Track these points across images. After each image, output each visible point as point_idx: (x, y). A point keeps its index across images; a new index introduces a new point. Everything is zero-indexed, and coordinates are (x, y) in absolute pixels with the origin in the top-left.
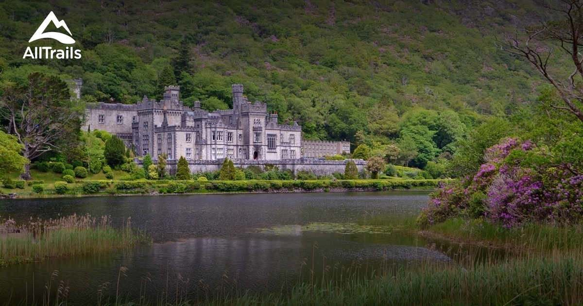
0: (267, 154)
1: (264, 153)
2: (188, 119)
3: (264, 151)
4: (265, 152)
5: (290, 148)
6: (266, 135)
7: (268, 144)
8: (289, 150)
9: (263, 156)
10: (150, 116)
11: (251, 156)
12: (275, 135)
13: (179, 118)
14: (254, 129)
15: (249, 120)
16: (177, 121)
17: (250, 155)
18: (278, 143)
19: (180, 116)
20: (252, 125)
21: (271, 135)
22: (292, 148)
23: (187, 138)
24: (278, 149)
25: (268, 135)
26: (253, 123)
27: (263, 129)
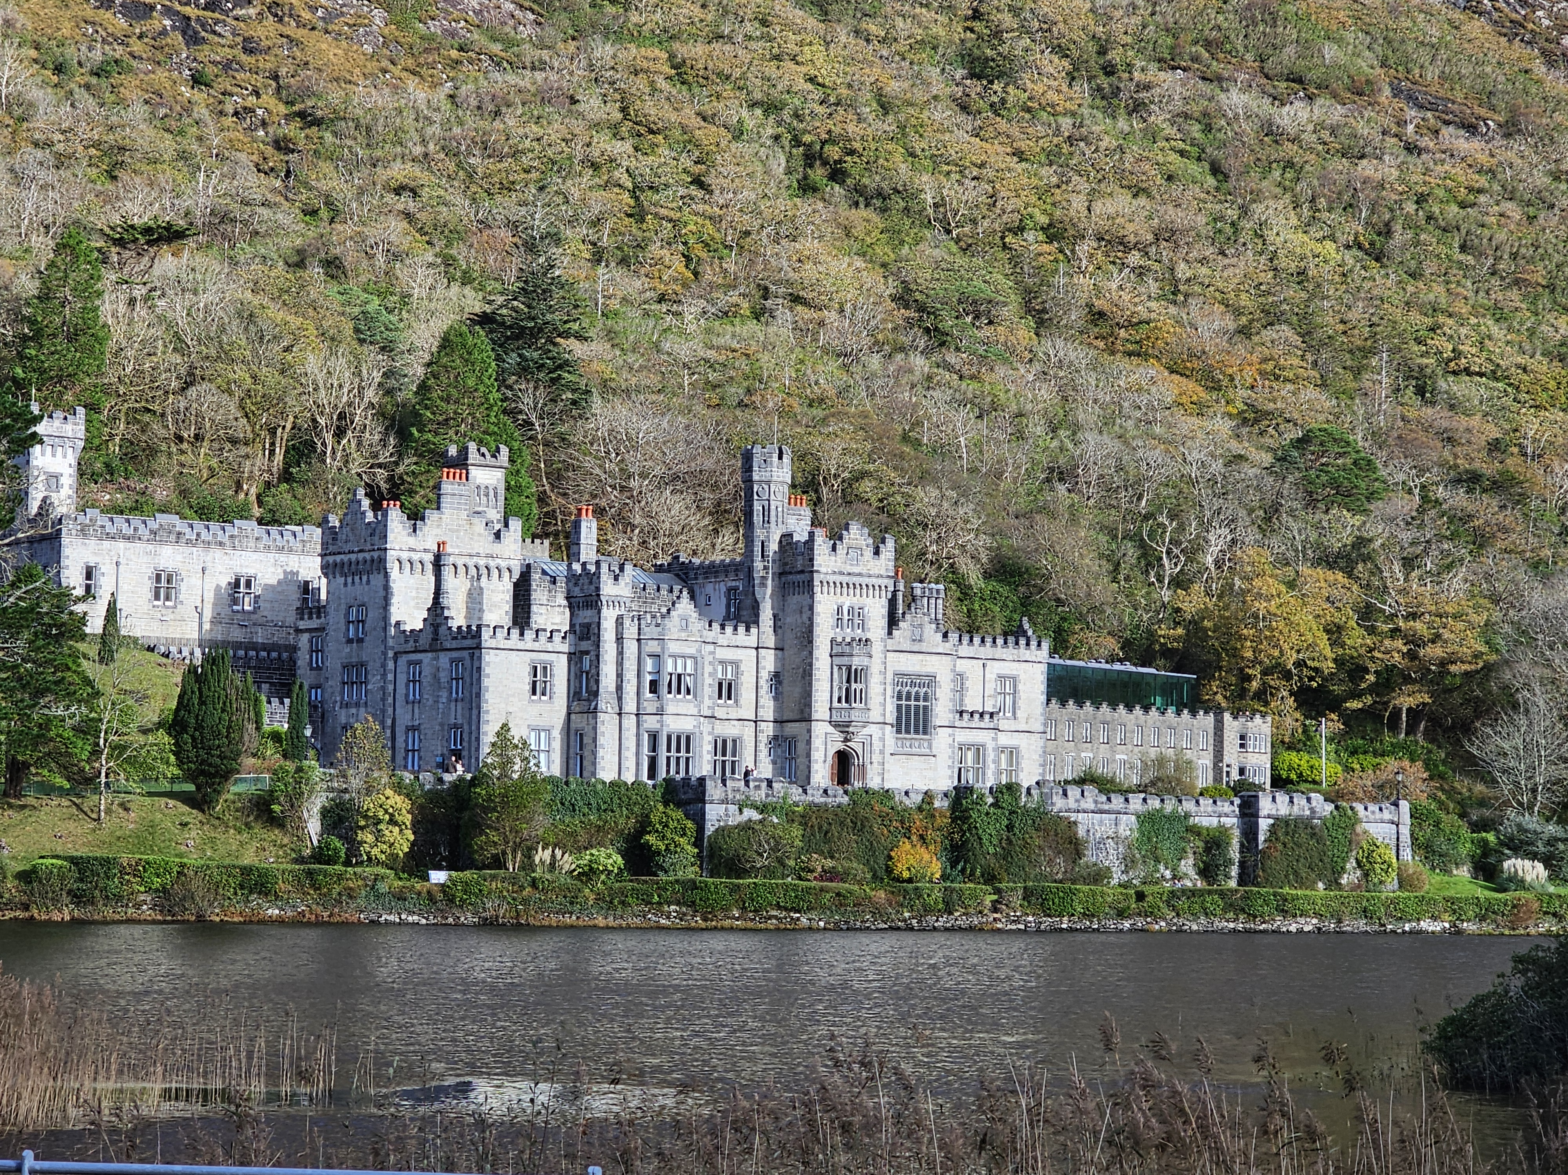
0: (890, 761)
1: (876, 758)
2: (540, 594)
3: (877, 746)
4: (882, 752)
5: (995, 739)
6: (890, 676)
7: (899, 719)
8: (990, 746)
9: (872, 770)
10: (377, 580)
11: (821, 772)
12: (931, 680)
13: (502, 593)
14: (838, 650)
15: (811, 608)
17: (815, 767)
18: (941, 711)
19: (506, 584)
20: (825, 633)
21: (912, 678)
22: (1004, 740)
23: (534, 683)
24: (943, 741)
25: (900, 678)
26: (832, 621)
27: (877, 648)
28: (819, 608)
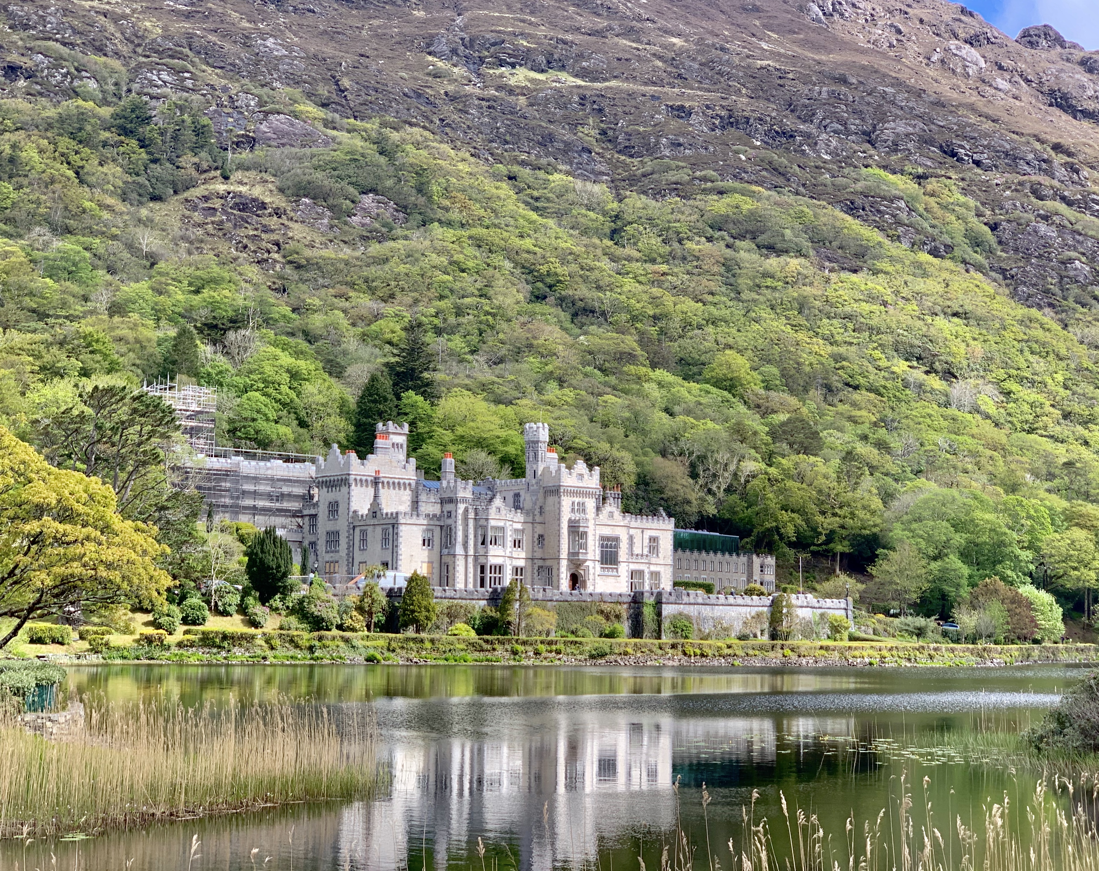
0: (598, 579)
1: (591, 577)
2: (423, 497)
3: (591, 571)
4: (594, 574)
5: (649, 568)
6: (597, 537)
7: (602, 558)
8: (646, 571)
9: (589, 584)
10: (344, 489)
11: (565, 584)
12: (617, 539)
13: (406, 496)
14: (572, 524)
15: (559, 503)
16: (401, 503)
17: (562, 581)
18: (623, 554)
19: (408, 492)
20: (566, 516)
21: (608, 539)
22: (653, 568)
23: (424, 540)
24: (624, 569)
25: (603, 538)
26: (570, 510)
27: (591, 524)
28: (564, 503)
